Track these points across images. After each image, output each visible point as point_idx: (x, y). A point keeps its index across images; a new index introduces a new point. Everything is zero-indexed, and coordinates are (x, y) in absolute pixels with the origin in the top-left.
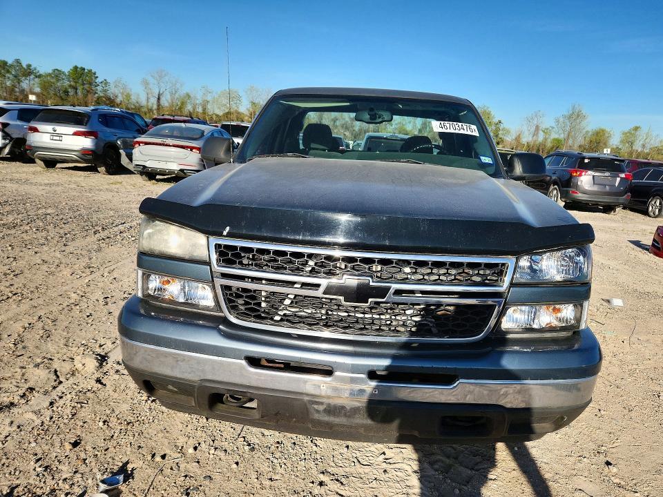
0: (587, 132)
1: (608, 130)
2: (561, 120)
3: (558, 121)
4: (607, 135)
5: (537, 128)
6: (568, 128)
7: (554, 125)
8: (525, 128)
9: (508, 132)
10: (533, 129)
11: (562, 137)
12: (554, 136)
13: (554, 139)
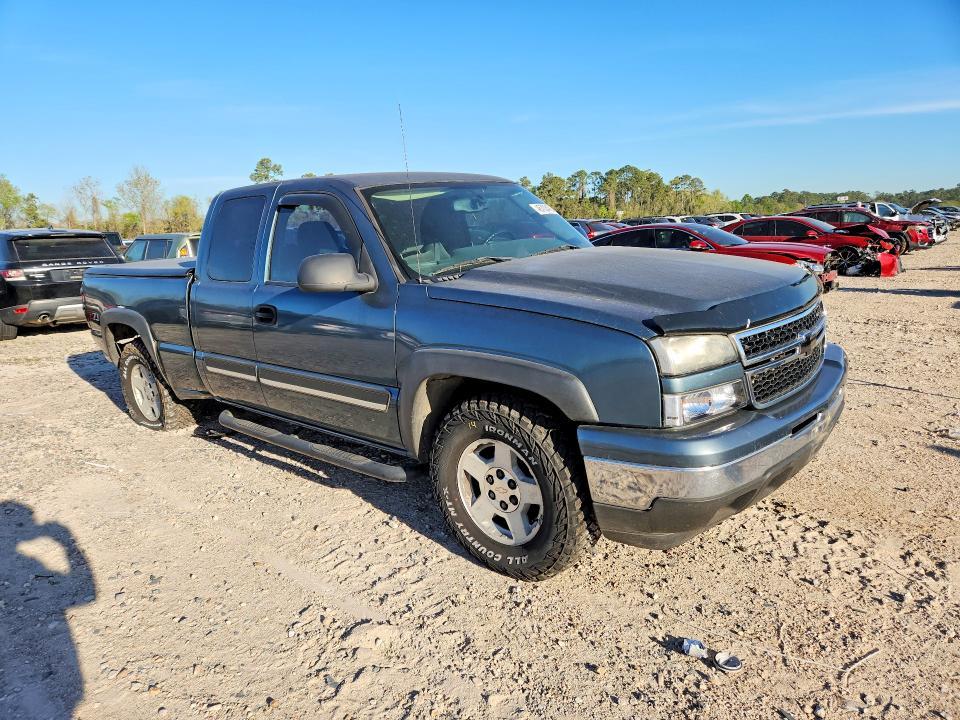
0: (167, 202)
1: (192, 197)
2: (126, 187)
3: (121, 190)
4: (192, 203)
5: (95, 201)
6: (139, 199)
7: (118, 195)
8: (76, 203)
9: (51, 210)
10: (89, 203)
11: (135, 211)
12: (123, 211)
13: (125, 216)
